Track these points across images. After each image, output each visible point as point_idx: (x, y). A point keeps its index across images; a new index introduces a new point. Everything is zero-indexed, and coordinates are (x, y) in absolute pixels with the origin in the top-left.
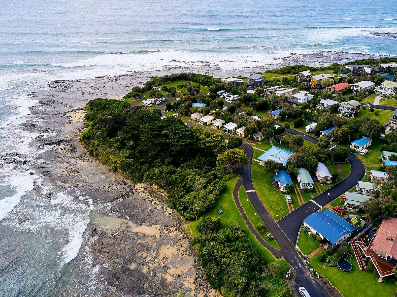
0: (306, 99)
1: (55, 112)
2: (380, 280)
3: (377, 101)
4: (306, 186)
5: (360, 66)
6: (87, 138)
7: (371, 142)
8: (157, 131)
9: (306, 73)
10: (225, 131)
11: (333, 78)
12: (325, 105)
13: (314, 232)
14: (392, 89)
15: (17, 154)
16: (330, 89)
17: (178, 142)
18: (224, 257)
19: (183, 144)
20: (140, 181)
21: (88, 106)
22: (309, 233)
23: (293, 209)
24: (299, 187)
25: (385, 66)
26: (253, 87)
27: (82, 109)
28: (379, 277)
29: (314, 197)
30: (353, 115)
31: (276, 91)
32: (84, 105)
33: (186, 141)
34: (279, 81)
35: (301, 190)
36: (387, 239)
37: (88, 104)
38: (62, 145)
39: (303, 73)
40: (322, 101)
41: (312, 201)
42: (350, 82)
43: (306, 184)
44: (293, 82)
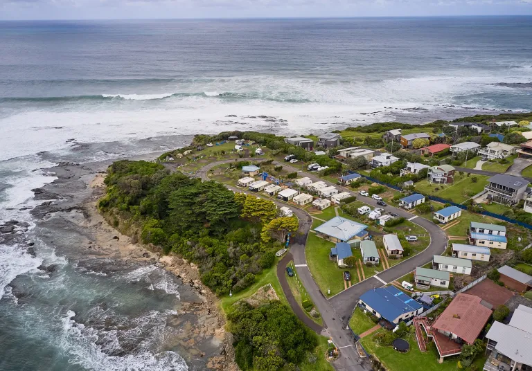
0: (389, 163)
1: (68, 175)
2: (441, 361)
3: (479, 166)
4: (371, 260)
5: (467, 124)
6: (105, 206)
7: (460, 212)
8: (189, 198)
9: (395, 132)
10: (280, 198)
11: (429, 138)
12: (412, 170)
13: (371, 310)
14: (500, 152)
15: (16, 223)
16: (423, 151)
17: (215, 210)
18: (256, 335)
19: (221, 212)
20: (167, 254)
21: (111, 168)
22: (365, 311)
23: (350, 286)
24: (362, 261)
25: (499, 124)
26: (324, 148)
27: (103, 172)
28: (439, 357)
29: (378, 273)
30: (446, 181)
31: (351, 152)
32: (105, 168)
33: (225, 210)
34: (361, 141)
35: (363, 265)
36: (454, 317)
37: (109, 166)
38: (73, 212)
39: (391, 132)
40: (409, 165)
41: (375, 276)
42: (452, 142)
43: (371, 259)
44: (378, 143)
